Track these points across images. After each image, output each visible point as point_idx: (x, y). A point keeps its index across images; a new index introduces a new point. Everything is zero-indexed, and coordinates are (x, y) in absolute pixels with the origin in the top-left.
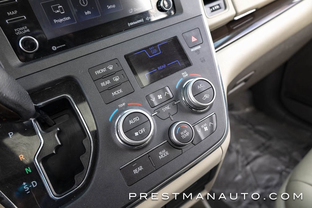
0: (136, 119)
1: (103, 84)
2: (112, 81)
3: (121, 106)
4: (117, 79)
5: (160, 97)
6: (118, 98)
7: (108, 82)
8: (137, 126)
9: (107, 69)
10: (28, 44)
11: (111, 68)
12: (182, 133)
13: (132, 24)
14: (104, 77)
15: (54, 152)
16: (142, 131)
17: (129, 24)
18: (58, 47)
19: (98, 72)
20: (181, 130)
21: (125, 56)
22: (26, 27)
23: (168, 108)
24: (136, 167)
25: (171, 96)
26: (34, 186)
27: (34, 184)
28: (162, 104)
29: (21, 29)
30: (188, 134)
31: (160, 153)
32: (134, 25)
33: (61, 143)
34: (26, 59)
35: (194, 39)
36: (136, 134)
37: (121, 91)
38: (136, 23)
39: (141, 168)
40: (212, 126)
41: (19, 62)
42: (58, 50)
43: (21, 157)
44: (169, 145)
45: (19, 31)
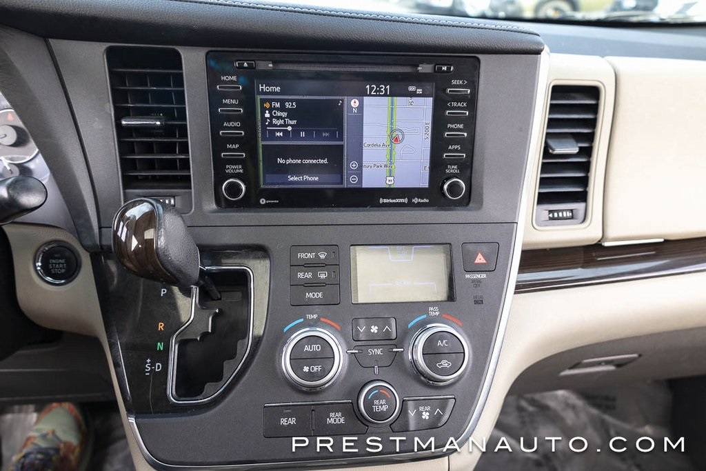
0: (316, 348)
1: (300, 275)
2: (315, 275)
3: (310, 317)
4: (323, 276)
5: (374, 329)
6: (310, 304)
7: (309, 275)
8: (313, 359)
9: (317, 256)
10: (234, 189)
11: (322, 257)
12: (376, 402)
13: (386, 201)
14: (307, 265)
15: (198, 339)
16: (316, 369)
17: (381, 201)
18: (267, 202)
19: (302, 255)
20: (377, 397)
22: (240, 167)
23: (379, 352)
24: (288, 416)
25: (394, 336)
26: (157, 370)
27: (158, 367)
28: (373, 341)
29: (234, 167)
30: (385, 408)
31: (332, 415)
32: (389, 203)
33: (212, 330)
35: (480, 259)
36: (306, 369)
37: (320, 295)
38: (394, 201)
39: (293, 421)
40: (440, 417)
41: (214, 206)
42: (266, 205)
43: (161, 326)
44: (352, 410)
45: (230, 169)
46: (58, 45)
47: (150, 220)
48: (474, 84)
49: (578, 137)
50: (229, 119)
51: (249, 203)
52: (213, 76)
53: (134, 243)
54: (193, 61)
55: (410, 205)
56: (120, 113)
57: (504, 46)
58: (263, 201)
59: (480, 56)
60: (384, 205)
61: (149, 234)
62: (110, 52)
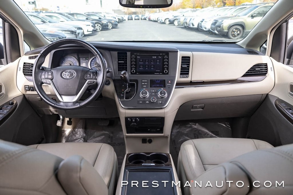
0: (145, 92)
1: (143, 83)
3: (144, 89)
4: (146, 84)
5: (153, 91)
6: (144, 87)
10: (133, 71)
11: (146, 81)
14: (144, 82)
15: (128, 92)
16: (145, 94)
21: (150, 80)
23: (154, 94)
25: (156, 92)
28: (153, 92)
30: (154, 100)
34: (131, 73)
35: (170, 82)
38: (157, 73)
39: (141, 102)
41: (130, 74)
42: (138, 74)
43: (123, 90)
44: (150, 101)
45: (133, 68)
46: (111, 52)
47: (125, 73)
48: (168, 56)
49: (187, 64)
50: (133, 61)
51: (135, 73)
52: (131, 56)
53: (123, 76)
54: (129, 54)
55: (159, 74)
56: (118, 61)
57: (174, 51)
58: (137, 73)
59: (169, 53)
60: (155, 74)
61: (124, 75)
62: (118, 53)
